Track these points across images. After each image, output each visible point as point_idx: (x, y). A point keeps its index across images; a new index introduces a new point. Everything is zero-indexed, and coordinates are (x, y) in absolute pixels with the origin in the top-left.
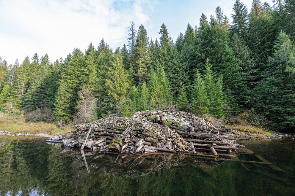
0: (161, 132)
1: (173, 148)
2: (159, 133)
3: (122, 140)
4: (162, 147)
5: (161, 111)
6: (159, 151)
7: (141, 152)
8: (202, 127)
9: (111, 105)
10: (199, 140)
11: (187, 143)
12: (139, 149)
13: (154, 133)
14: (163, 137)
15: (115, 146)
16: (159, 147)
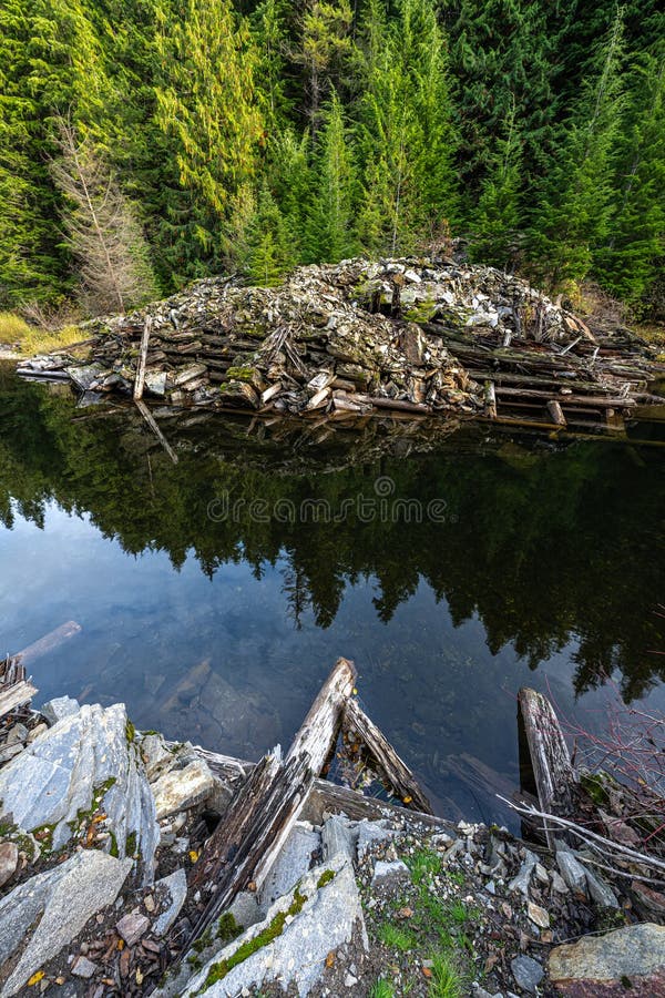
0: (393, 346)
1: (424, 402)
2: (383, 349)
3: (259, 373)
4: (392, 397)
5: (402, 263)
6: (381, 408)
7: (321, 411)
8: (544, 330)
9: (202, 234)
10: (517, 378)
11: (474, 385)
12: (316, 402)
13: (368, 349)
14: (397, 365)
15: (238, 390)
16: (381, 396)
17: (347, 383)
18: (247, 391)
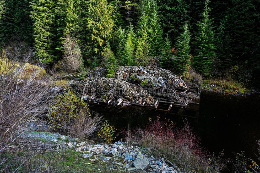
0: (136, 91)
1: (142, 104)
2: (134, 92)
3: (108, 97)
4: (135, 103)
5: (143, 68)
6: (133, 105)
7: (120, 105)
8: (174, 86)
9: (96, 50)
10: (163, 99)
11: (154, 100)
12: (119, 104)
13: (131, 93)
14: (137, 96)
15: (103, 101)
16: (133, 102)
17: (126, 99)
18: (105, 101)
